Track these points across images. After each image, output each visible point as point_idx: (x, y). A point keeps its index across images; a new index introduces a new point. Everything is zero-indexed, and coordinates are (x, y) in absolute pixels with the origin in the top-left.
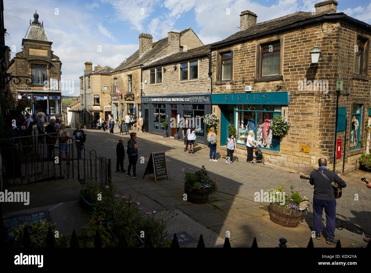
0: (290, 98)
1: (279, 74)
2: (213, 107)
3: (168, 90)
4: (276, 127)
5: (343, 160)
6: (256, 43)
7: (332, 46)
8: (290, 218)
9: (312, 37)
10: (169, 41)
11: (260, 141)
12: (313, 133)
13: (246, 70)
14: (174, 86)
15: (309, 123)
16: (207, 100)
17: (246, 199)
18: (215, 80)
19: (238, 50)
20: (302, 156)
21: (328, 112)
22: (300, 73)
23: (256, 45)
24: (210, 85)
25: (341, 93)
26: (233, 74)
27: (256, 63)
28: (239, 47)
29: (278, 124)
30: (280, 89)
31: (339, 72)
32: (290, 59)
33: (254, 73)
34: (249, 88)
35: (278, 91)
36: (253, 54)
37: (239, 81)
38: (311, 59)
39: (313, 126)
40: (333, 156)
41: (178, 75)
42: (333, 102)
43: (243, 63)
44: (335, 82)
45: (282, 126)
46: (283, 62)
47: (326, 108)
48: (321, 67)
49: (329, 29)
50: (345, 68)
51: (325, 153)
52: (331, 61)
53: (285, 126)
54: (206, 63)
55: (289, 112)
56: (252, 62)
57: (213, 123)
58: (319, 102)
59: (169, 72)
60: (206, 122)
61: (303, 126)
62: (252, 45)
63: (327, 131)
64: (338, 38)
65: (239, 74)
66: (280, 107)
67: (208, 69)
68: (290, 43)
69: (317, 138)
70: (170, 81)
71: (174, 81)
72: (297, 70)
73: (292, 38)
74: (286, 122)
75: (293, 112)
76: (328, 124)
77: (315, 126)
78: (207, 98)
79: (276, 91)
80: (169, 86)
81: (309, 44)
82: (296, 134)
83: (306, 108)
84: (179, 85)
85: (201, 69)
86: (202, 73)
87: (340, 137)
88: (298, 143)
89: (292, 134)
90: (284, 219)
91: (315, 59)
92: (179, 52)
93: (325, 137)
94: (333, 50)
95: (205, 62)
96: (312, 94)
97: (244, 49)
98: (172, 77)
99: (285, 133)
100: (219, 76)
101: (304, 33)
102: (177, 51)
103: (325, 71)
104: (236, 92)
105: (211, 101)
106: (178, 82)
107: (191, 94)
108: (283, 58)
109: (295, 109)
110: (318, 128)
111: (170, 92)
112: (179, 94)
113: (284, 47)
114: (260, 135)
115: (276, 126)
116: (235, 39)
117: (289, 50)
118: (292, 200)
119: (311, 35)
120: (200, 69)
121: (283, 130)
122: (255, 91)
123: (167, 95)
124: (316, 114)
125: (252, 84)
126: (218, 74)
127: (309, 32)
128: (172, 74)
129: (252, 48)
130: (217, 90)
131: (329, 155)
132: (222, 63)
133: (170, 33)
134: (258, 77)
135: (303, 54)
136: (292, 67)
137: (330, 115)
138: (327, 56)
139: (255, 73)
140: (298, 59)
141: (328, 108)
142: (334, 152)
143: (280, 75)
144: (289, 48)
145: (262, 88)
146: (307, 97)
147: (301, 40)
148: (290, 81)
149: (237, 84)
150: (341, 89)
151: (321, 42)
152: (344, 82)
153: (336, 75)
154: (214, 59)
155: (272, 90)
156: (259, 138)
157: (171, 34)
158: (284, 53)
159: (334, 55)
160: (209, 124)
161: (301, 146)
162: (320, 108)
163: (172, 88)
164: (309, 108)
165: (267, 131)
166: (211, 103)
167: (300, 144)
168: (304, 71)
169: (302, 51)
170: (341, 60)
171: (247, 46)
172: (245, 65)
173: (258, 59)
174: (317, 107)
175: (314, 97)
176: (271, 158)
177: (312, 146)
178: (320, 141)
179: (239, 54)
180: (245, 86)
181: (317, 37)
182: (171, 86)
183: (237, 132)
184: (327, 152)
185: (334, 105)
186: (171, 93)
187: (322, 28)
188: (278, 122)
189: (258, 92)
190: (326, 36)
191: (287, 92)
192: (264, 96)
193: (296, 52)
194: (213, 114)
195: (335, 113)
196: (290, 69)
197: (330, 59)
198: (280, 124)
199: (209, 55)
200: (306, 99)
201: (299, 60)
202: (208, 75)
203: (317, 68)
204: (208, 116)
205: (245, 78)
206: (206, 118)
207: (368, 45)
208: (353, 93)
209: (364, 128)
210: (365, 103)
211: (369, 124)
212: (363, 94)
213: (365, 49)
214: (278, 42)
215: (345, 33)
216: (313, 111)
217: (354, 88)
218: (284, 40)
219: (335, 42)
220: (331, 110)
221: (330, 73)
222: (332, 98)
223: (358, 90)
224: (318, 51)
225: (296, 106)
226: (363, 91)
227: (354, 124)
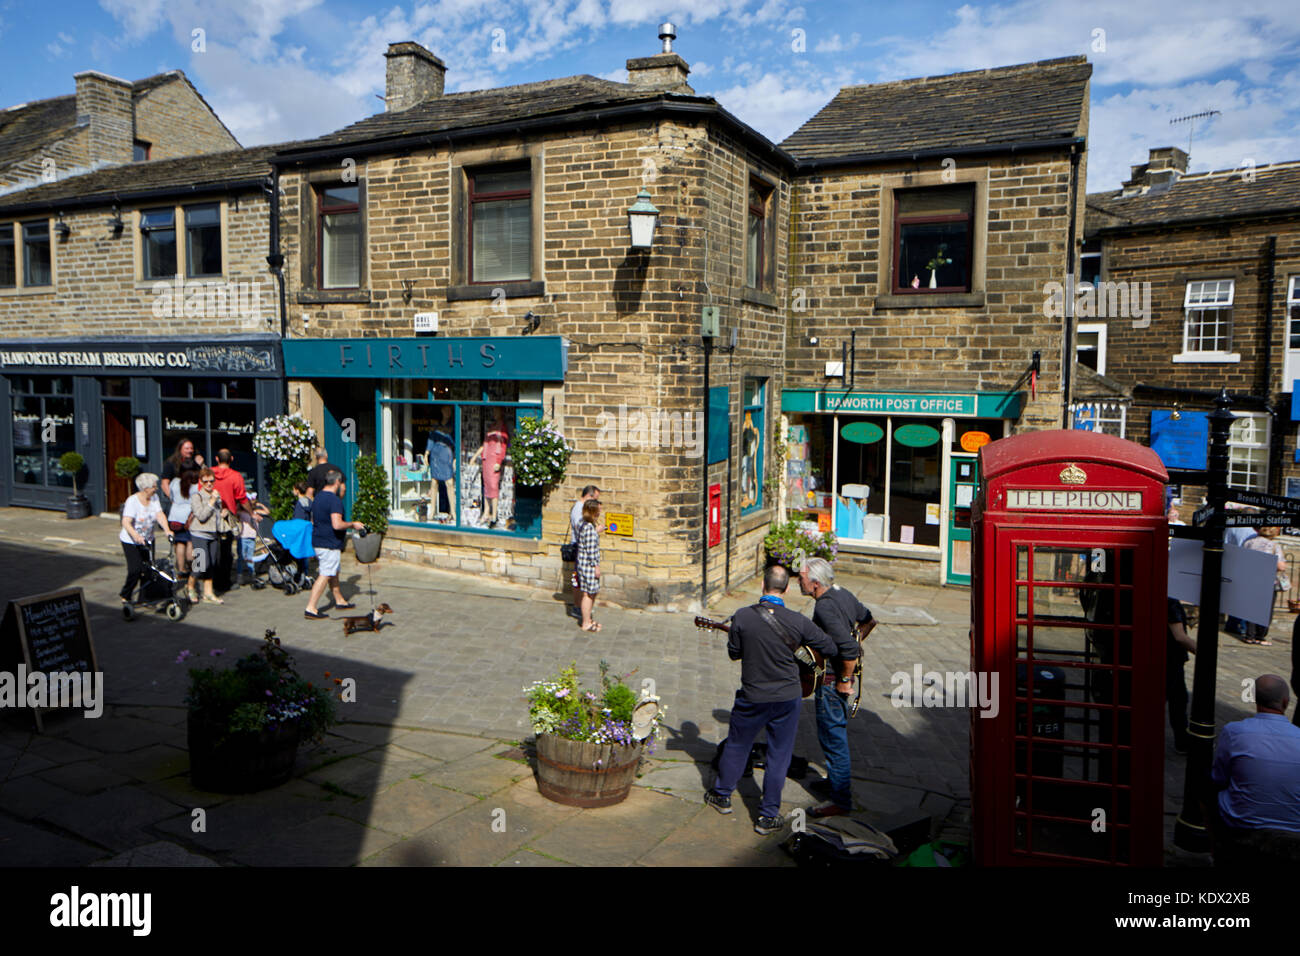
0: (570, 358)
1: (531, 274)
2: (293, 387)
3: (86, 320)
4: (528, 457)
5: (725, 549)
6: (448, 161)
7: (688, 196)
8: (606, 775)
9: (631, 163)
10: (81, 113)
11: (473, 507)
12: (642, 471)
13: (417, 255)
14: (115, 301)
16: (266, 362)
17: (445, 732)
18: (295, 285)
19: (383, 180)
20: (612, 548)
21: (683, 402)
22: (599, 275)
23: (449, 169)
24: (278, 305)
25: (715, 344)
26: (366, 267)
27: (450, 231)
28: (387, 167)
29: (535, 447)
30: (536, 327)
31: (708, 278)
32: (565, 228)
33: (444, 268)
34: (429, 320)
35: (529, 335)
36: (439, 200)
37: (393, 295)
38: (629, 231)
40: (701, 539)
41: (130, 256)
42: (694, 372)
43: (405, 229)
44: (699, 309)
45: (549, 454)
46: (544, 236)
47: (676, 391)
48: (660, 262)
49: (677, 141)
50: (722, 269)
51: (679, 533)
52: (685, 244)
53: (556, 453)
54: (255, 218)
55: (569, 405)
56: (436, 227)
57: (293, 451)
58: (656, 373)
59: (85, 240)
60: (264, 449)
61: (614, 449)
62: (435, 167)
63: (683, 461)
64: (702, 173)
65: (392, 266)
66: (537, 387)
67: (267, 240)
68: (564, 173)
69: (654, 488)
70: (92, 280)
71: (112, 279)
72: (587, 265)
73: (569, 159)
74: (561, 438)
75: (581, 405)
78: (264, 355)
79: (524, 332)
80: (89, 302)
81: (619, 183)
83: (618, 390)
84: (138, 301)
85: (238, 240)
86: (242, 257)
87: (715, 478)
89: (578, 478)
90: (586, 784)
91: (643, 233)
92: (129, 161)
93: (677, 483)
94: (691, 209)
95: (250, 213)
96: (635, 344)
97: (405, 178)
98: (100, 265)
99: (558, 475)
100: (311, 271)
101: (604, 146)
102: (120, 157)
103: (672, 274)
104: (381, 332)
105: (283, 367)
106: (131, 286)
107: (193, 337)
108: (544, 221)
109: (587, 394)
110: (658, 455)
111: (94, 326)
112: (140, 338)
113: (544, 184)
114: (472, 487)
115: (528, 454)
116: (372, 136)
117: (559, 197)
118: (609, 711)
119: (626, 154)
120: (230, 240)
121: (550, 465)
122: (453, 333)
123: (83, 338)
125: (440, 306)
126: (306, 262)
127: (620, 146)
128: (100, 251)
129: (434, 176)
130: (306, 325)
131: (690, 538)
132: (322, 223)
133: (88, 81)
134: (461, 281)
135: (603, 216)
136: (572, 254)
137: (689, 411)
138: (675, 226)
139: (449, 267)
140: (589, 228)
141: (682, 391)
142: (702, 526)
143: (535, 280)
144: (560, 189)
145: (474, 320)
146: (621, 354)
147: (597, 166)
148: (569, 302)
149: (386, 305)
150: (716, 333)
151: (656, 182)
152: (722, 311)
153: (701, 288)
154: (291, 203)
155: (510, 330)
156: (470, 496)
157: (92, 86)
158: (547, 205)
159: (692, 226)
160: (276, 454)
161: (609, 515)
162: (659, 391)
163: (105, 308)
164: (629, 390)
165: (497, 472)
166: (284, 373)
168: (610, 269)
169: (600, 204)
170: (711, 242)
171: (415, 169)
172: (411, 237)
173: (458, 219)
174: (652, 389)
175: (642, 355)
176: (514, 564)
177: (642, 512)
178: (665, 494)
179: (388, 193)
180: (416, 312)
181: (642, 162)
182: (98, 302)
183: (390, 479)
184: (684, 528)
185: (698, 381)
186: (100, 331)
187: (657, 138)
188: (535, 441)
189: (463, 336)
190: (670, 162)
191: (559, 338)
192: (483, 350)
193: (583, 205)
194: (291, 417)
195: (701, 407)
196: (564, 260)
197: (682, 240)
198: (540, 446)
199: (270, 187)
200: (619, 362)
201: (592, 232)
202: (265, 266)
203: (646, 262)
204: (273, 424)
205: (415, 282)
206: (265, 433)
207: (774, 204)
208: (743, 343)
209: (773, 447)
210: (772, 374)
211: (784, 435)
212: (766, 347)
213: (766, 217)
214: (524, 166)
215: (718, 162)
216: (639, 401)
217: (746, 330)
218: (543, 162)
219: (693, 186)
220: (689, 396)
221: (683, 280)
222: (691, 360)
223: (756, 335)
224: (651, 208)
225: (589, 383)
226: (766, 340)
227: (747, 436)
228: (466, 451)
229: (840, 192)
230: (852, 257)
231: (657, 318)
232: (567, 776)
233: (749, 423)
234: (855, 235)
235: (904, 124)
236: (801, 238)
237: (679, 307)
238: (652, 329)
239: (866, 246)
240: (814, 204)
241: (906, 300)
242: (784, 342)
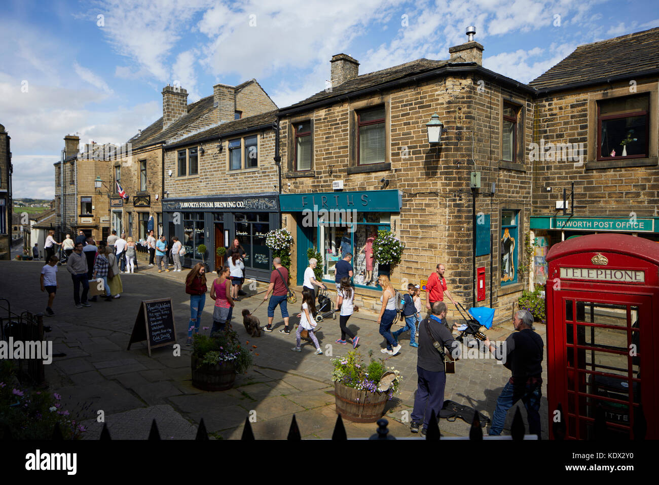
0: (403, 200)
1: (385, 160)
2: (284, 216)
3: (209, 188)
4: (380, 250)
5: (489, 303)
6: (348, 108)
7: (462, 115)
8: (364, 407)
9: (432, 100)
10: (215, 102)
11: (361, 274)
13: (334, 153)
14: (219, 180)
15: (432, 242)
16: (273, 205)
18: (285, 170)
19: (320, 119)
21: (460, 222)
22: (417, 158)
23: (349, 112)
24: (278, 179)
25: (480, 192)
26: (313, 160)
27: (349, 141)
28: (322, 113)
29: (384, 245)
30: (387, 186)
31: (475, 157)
32: (400, 136)
33: (346, 159)
34: (340, 184)
35: (384, 190)
36: (344, 127)
37: (324, 172)
39: (439, 247)
40: (472, 296)
41: (224, 160)
42: (466, 207)
43: (329, 141)
44: (469, 173)
45: (391, 248)
46: (391, 140)
47: (456, 217)
48: (447, 150)
49: (455, 87)
50: (485, 152)
51: (458, 292)
52: (461, 140)
53: (395, 248)
54: (270, 140)
55: (402, 224)
56: (342, 140)
57: (282, 246)
58: (446, 207)
59: (209, 155)
60: (270, 244)
61: (424, 247)
62: (343, 111)
63: (461, 254)
64: (470, 102)
65: (324, 159)
66: (387, 215)
67: (274, 150)
68: (400, 109)
70: (211, 171)
71: (218, 171)
72: (411, 154)
73: (402, 101)
74: (397, 241)
75: (408, 224)
76: (461, 243)
77: (442, 247)
78: (272, 202)
79: (382, 188)
80: (210, 181)
81: (427, 111)
82: (413, 262)
83: (427, 217)
84: (227, 179)
85: (264, 151)
86: (265, 158)
87: (482, 264)
88: (417, 277)
89: (407, 261)
90: (354, 410)
91: (434, 135)
92: (232, 120)
93: (457, 266)
94: (464, 121)
95: (268, 139)
96: (434, 193)
97: (330, 118)
98: (214, 165)
99: (397, 260)
100: (291, 163)
101: (419, 93)
102: (229, 118)
103: (453, 156)
104: (319, 190)
105: (280, 207)
106: (224, 173)
107: (247, 194)
108: (391, 133)
109: (411, 219)
110: (446, 250)
111: (212, 191)
112: (227, 195)
113: (391, 115)
114: (362, 265)
115: (380, 248)
117: (398, 121)
118: (368, 374)
119: (430, 96)
120: (261, 151)
121: (392, 255)
122: (350, 189)
123: (208, 196)
124: (442, 227)
125: (344, 177)
126: (290, 159)
127: (426, 92)
128: (214, 159)
129: (342, 115)
130: (289, 188)
131: (465, 296)
132: (297, 141)
133: (218, 88)
134: (353, 164)
135: (419, 128)
136: (404, 149)
137: (464, 227)
138: (455, 131)
139: (348, 158)
140: (412, 135)
141: (460, 217)
142: (473, 289)
143: (387, 162)
144: (398, 116)
145: (359, 183)
146: (427, 198)
147: (416, 104)
148: (402, 172)
149: (321, 177)
150: (479, 185)
151: (445, 109)
152: (485, 174)
153: (470, 162)
154: (284, 133)
156: (361, 269)
157: (219, 90)
158: (392, 125)
159: (465, 130)
160: (275, 246)
161: (422, 281)
162: (447, 217)
163: (216, 183)
164: (432, 216)
165: (371, 257)
166: (280, 210)
167: (419, 278)
168: (422, 155)
169: (417, 123)
170: (476, 138)
171: (334, 113)
172: (332, 145)
173: (353, 135)
174: (443, 216)
175: (438, 198)
176: (376, 304)
178: (450, 271)
179: (323, 125)
180: (334, 180)
181: (438, 99)
182: (213, 181)
183: (323, 259)
184: (461, 290)
185: (469, 211)
186: (214, 193)
187: (445, 86)
188: (383, 242)
189: (354, 191)
190: (452, 98)
191: (397, 191)
192: (362, 198)
193: (409, 124)
194: (282, 230)
195: (471, 225)
196: (400, 152)
197: (459, 137)
198: (386, 244)
199: (275, 126)
200: (427, 202)
201: (413, 137)
202: (273, 162)
203: (440, 150)
204: (274, 233)
205: (334, 166)
206: (270, 237)
207: (522, 115)
209: (524, 248)
210: (523, 208)
211: (532, 241)
212: (518, 193)
213: (518, 122)
214: (382, 107)
215: (481, 95)
216: (437, 222)
217: (502, 184)
218: (391, 104)
219: (465, 109)
220: (464, 220)
221: (460, 159)
222: (465, 200)
223: (510, 186)
224: (438, 122)
225: (412, 213)
226: (518, 189)
228: (359, 247)
229: (563, 106)
230: (571, 141)
231: (446, 179)
233: (507, 235)
234: (573, 128)
236: (540, 132)
237: (458, 173)
238: (443, 185)
239: (580, 134)
240: (548, 113)
241: (605, 164)
242: (531, 190)
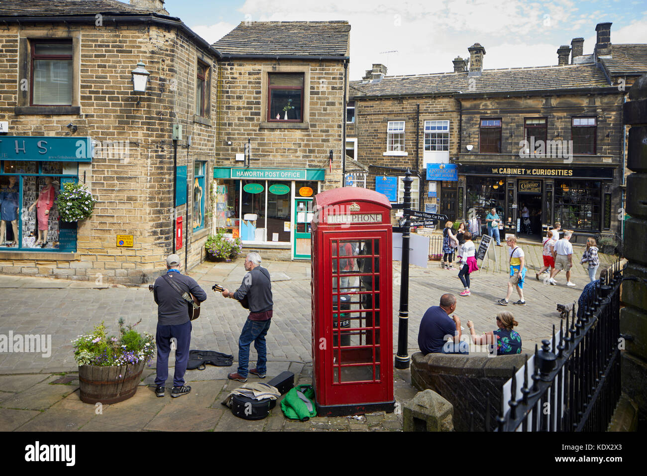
1: (72, 102)
4: (69, 206)
5: (185, 250)
6: (17, 34)
7: (165, 67)
8: (123, 383)
9: (133, 47)
11: (30, 236)
12: (139, 211)
15: (131, 194)
20: (120, 254)
21: (162, 174)
22: (113, 105)
23: (18, 39)
25: (179, 144)
29: (73, 200)
30: (74, 132)
31: (176, 110)
32: (93, 78)
33: (13, 96)
34: (3, 126)
35: (69, 136)
36: (10, 56)
38: (132, 82)
39: (139, 199)
40: (172, 246)
42: (168, 158)
44: (171, 125)
45: (82, 203)
46: (80, 82)
47: (158, 168)
48: (149, 100)
49: (159, 38)
50: (183, 106)
51: (160, 243)
52: (164, 91)
53: (87, 203)
55: (95, 175)
56: (7, 72)
58: (147, 158)
61: (122, 200)
62: (9, 36)
63: (162, 205)
64: (173, 56)
66: (75, 165)
68: (93, 48)
69: (146, 220)
72: (107, 99)
73: (97, 41)
74: (89, 194)
75: (102, 176)
76: (163, 194)
77: (142, 199)
79: (67, 134)
81: (127, 57)
82: (108, 216)
83: (125, 168)
87: (179, 214)
88: (112, 232)
89: (100, 216)
90: (111, 390)
91: (140, 84)
93: (158, 217)
94: (167, 74)
96: (135, 143)
99: (87, 215)
101: (118, 36)
103: (156, 107)
108: (80, 73)
109: (106, 170)
110: (148, 202)
113: (81, 53)
114: (30, 224)
115: (69, 204)
117: (90, 61)
118: (125, 346)
119: (130, 41)
121: (83, 210)
122: (18, 134)
124: (143, 178)
125: (10, 118)
127: (127, 37)
129: (8, 42)
131: (166, 246)
134: (25, 104)
135: (117, 73)
136: (98, 92)
137: (166, 178)
138: (158, 82)
139: (17, 95)
140: (108, 79)
141: (162, 168)
142: (172, 240)
143: (74, 106)
144: (90, 56)
145: (33, 127)
147: (113, 47)
148: (95, 119)
150: (180, 138)
151: (147, 58)
152: (183, 127)
153: (172, 115)
155: (57, 133)
156: (28, 229)
158: (82, 65)
159: (167, 83)
161: (119, 236)
162: (149, 168)
164: (131, 167)
165: (47, 215)
167: (116, 233)
168: (120, 102)
169: (115, 67)
170: (178, 91)
173: (24, 67)
174: (145, 167)
175: (139, 149)
176: (58, 268)
177: (139, 233)
178: (152, 223)
181: (140, 47)
184: (163, 241)
185: (170, 163)
187: (149, 35)
188: (73, 196)
189: (26, 136)
190: (155, 49)
191: (88, 138)
192: (39, 144)
193: (105, 66)
195: (172, 177)
196: (93, 95)
197: (162, 89)
198: (77, 199)
201: (110, 81)
203: (142, 99)
207: (210, 74)
208: (193, 143)
209: (209, 196)
210: (209, 159)
211: (215, 190)
212: (206, 146)
213: (206, 80)
214: (68, 42)
215: (182, 51)
216: (137, 173)
217: (196, 137)
218: (81, 41)
219: (168, 62)
220: (166, 171)
221: (163, 110)
222: (167, 152)
223: (201, 140)
224: (145, 71)
225: (107, 163)
226: (206, 142)
227: (197, 190)
229: (243, 72)
230: (248, 103)
231: (148, 129)
232: (99, 387)
233: (197, 184)
234: (250, 92)
235: (272, 42)
236: (223, 92)
237: (160, 124)
238: (145, 135)
239: (255, 98)
240: (229, 76)
241: (274, 125)
242: (215, 144)
